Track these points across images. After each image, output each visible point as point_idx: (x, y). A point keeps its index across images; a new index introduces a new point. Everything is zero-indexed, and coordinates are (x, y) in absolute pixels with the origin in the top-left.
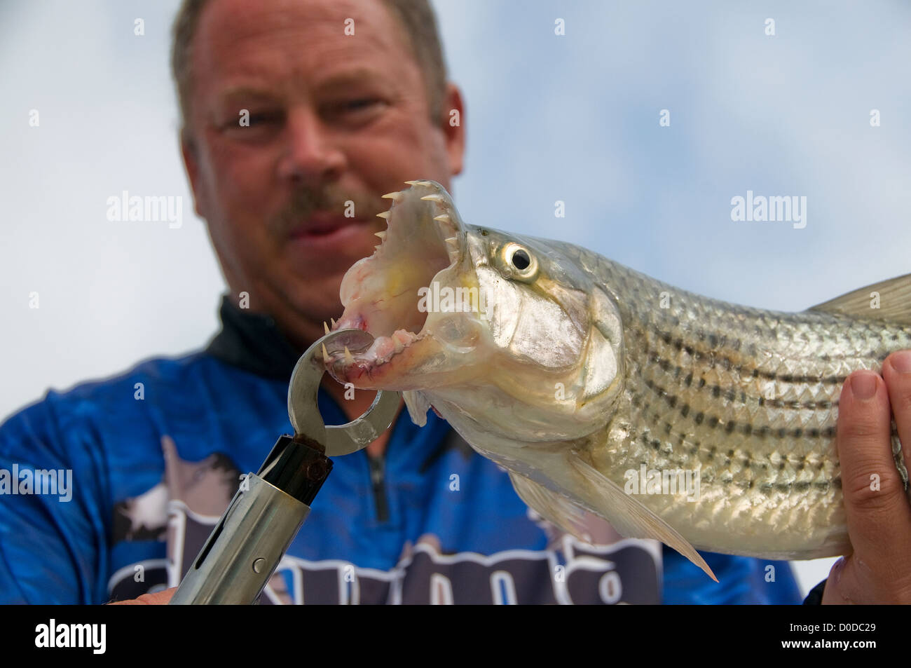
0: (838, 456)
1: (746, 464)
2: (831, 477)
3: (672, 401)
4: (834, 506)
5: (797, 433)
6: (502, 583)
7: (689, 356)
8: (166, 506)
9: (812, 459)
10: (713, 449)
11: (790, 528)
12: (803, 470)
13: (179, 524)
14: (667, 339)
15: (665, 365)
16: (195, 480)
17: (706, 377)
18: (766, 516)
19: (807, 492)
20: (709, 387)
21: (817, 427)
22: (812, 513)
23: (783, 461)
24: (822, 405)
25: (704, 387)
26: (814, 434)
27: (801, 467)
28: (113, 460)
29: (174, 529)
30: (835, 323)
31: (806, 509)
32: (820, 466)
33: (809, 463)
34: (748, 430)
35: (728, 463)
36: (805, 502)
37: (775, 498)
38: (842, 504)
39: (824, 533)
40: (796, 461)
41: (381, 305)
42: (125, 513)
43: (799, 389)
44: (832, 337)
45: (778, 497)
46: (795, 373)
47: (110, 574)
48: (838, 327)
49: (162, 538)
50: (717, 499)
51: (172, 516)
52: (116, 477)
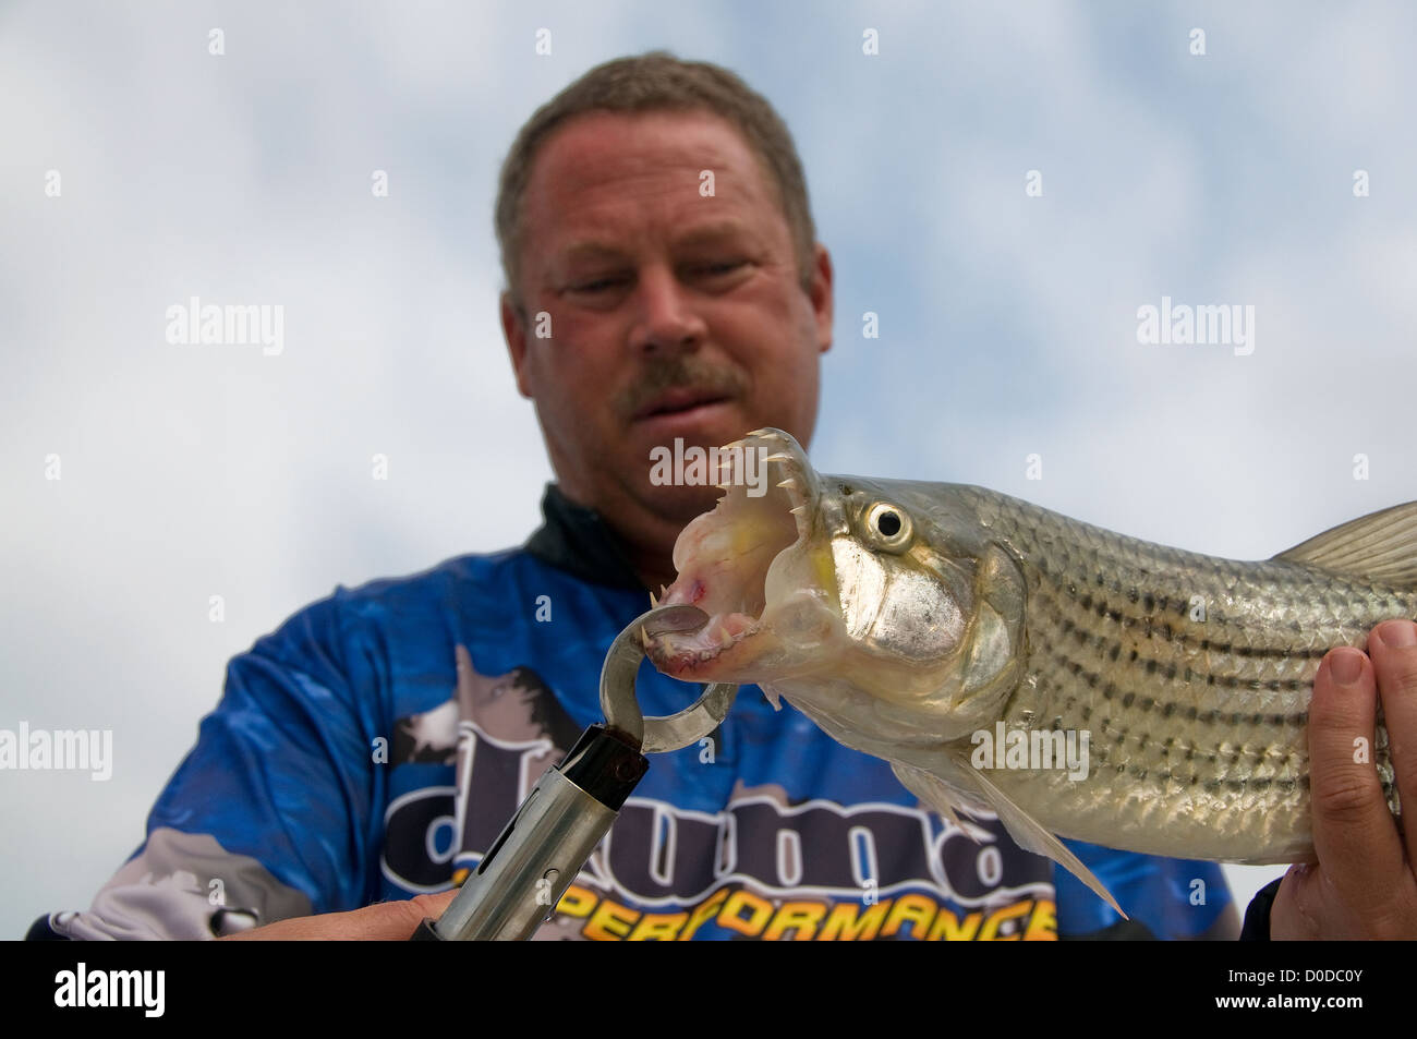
0: (1307, 749)
1: (1189, 756)
2: (1297, 774)
3: (1092, 680)
4: (1300, 810)
5: (1255, 720)
6: (861, 840)
7: (1113, 622)
8: (456, 727)
9: (1274, 751)
10: (1146, 737)
11: (1241, 833)
12: (1262, 765)
13: (469, 747)
14: (1087, 603)
15: (1083, 637)
16: (492, 697)
17: (1138, 649)
18: (1211, 819)
19: (1266, 792)
20: (1142, 661)
21: (1281, 713)
22: (1270, 817)
23: (1236, 754)
24: (1291, 685)
25: (1137, 662)
26: (1277, 721)
27: (1259, 761)
28: (397, 669)
29: (464, 753)
30: (1309, 581)
31: (1264, 811)
32: (1285, 760)
33: (1271, 756)
34: (1192, 714)
35: (1165, 753)
36: (1262, 803)
37: (1224, 796)
38: (1309, 808)
39: (1286, 842)
40: (1253, 753)
41: (727, 565)
42: (408, 731)
43: (1259, 665)
44: (1304, 601)
45: (1229, 796)
46: (1257, 645)
47: (387, 801)
48: (1313, 587)
49: (449, 761)
50: (1151, 798)
51: (462, 739)
52: (400, 689)
